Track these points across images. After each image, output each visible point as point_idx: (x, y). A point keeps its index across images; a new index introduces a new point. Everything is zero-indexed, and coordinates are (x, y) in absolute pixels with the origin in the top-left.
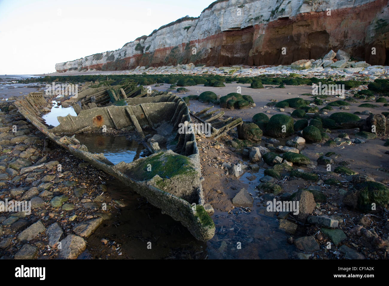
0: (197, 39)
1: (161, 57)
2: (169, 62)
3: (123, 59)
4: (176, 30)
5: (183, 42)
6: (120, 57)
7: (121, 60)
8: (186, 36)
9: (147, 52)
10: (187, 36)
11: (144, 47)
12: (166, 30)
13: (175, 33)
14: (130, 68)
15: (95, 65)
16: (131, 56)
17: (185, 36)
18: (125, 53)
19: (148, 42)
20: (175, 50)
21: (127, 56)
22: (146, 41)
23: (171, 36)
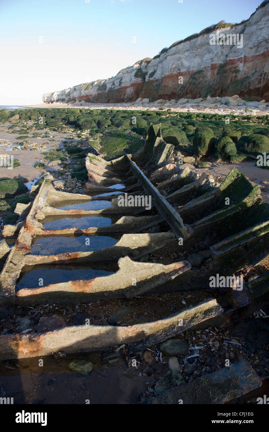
0: (242, 56)
1: (172, 85)
2: (187, 93)
3: (118, 89)
4: (201, 45)
5: (213, 63)
6: (113, 86)
7: (115, 90)
8: (220, 53)
9: (152, 79)
10: (222, 52)
11: (146, 73)
12: (184, 45)
13: (199, 50)
14: (126, 100)
15: (84, 96)
16: (129, 85)
17: (218, 53)
18: (120, 82)
19: (152, 66)
20: (197, 76)
21: (123, 85)
22: (150, 65)
23: (191, 55)
